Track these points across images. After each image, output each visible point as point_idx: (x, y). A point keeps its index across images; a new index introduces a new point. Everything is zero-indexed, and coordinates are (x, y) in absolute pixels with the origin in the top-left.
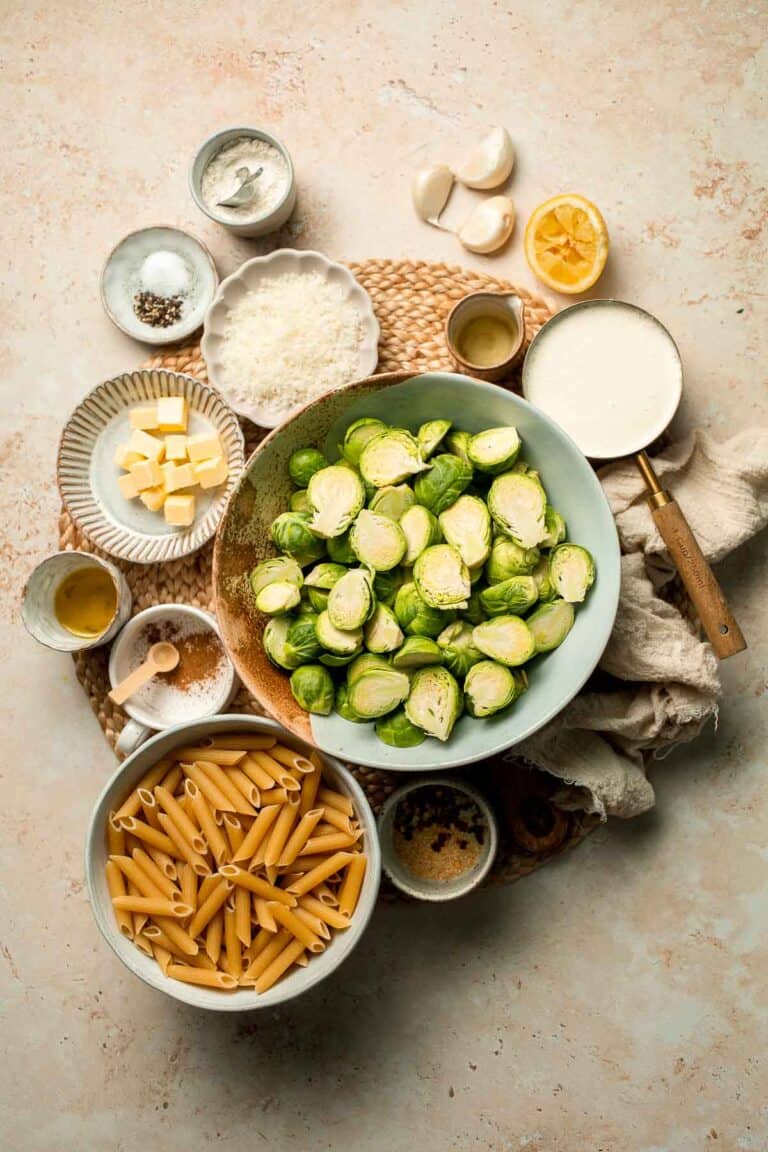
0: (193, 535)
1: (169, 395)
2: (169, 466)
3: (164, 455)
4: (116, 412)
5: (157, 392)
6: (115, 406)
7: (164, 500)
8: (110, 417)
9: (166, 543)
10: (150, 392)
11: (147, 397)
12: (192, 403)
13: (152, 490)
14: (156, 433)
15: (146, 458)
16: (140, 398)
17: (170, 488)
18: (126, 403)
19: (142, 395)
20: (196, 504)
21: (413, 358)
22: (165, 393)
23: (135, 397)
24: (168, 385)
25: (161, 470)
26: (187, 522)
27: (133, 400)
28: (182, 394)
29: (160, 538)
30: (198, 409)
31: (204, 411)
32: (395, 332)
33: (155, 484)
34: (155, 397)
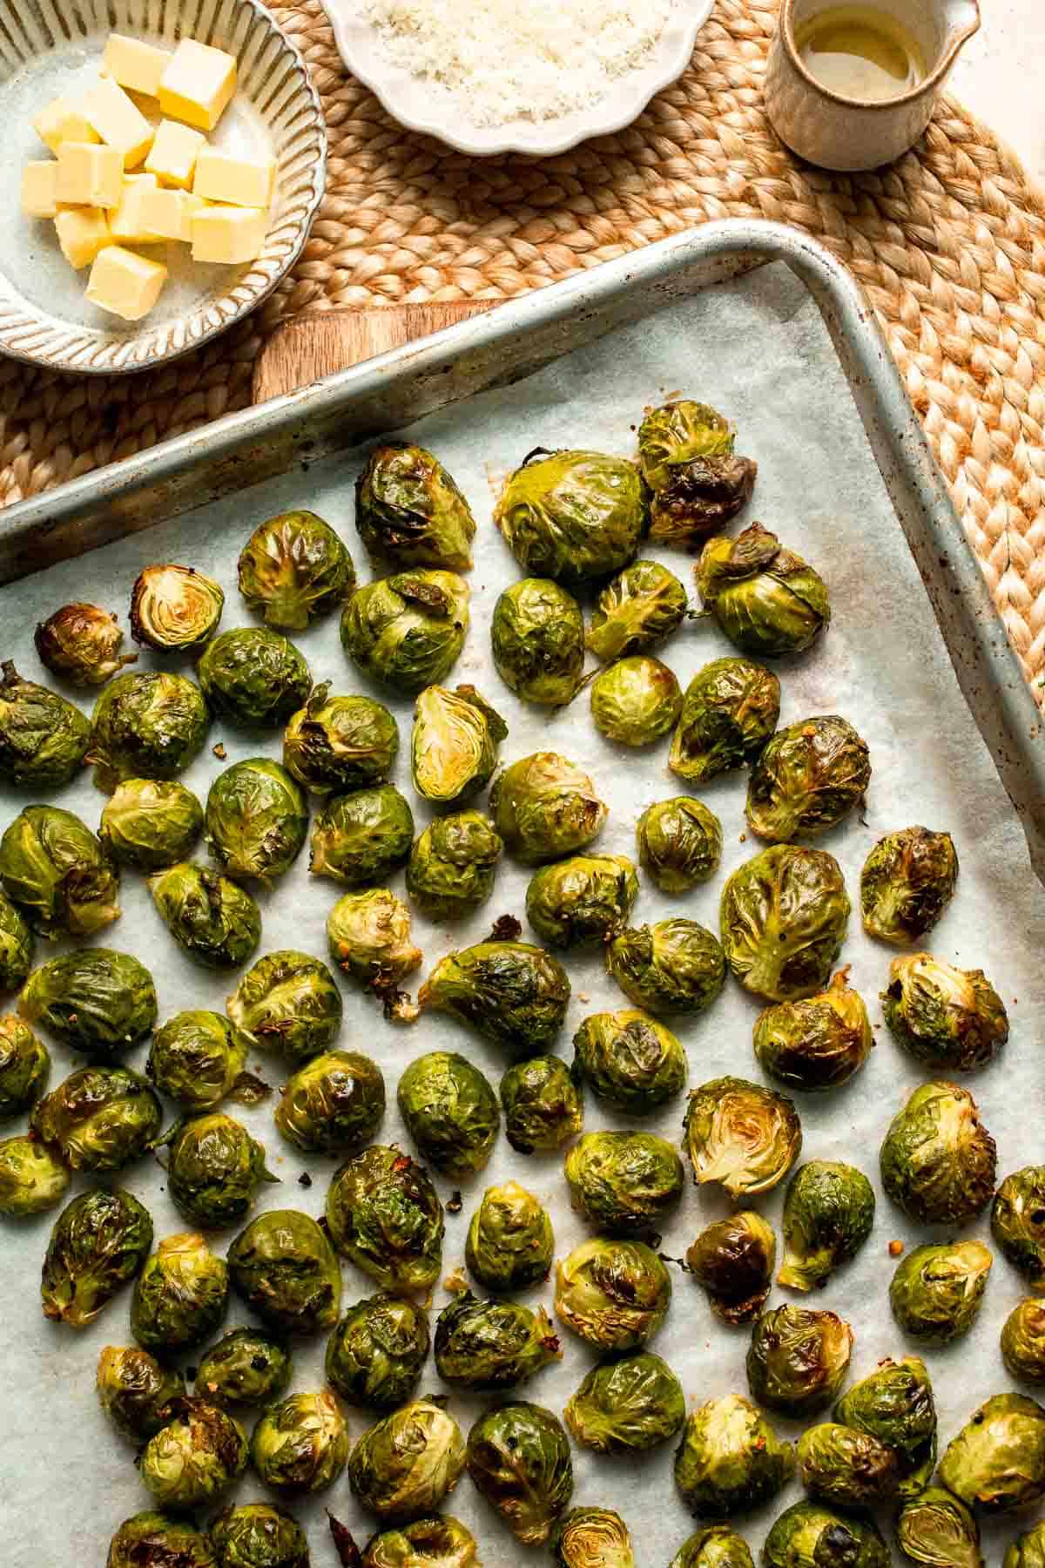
0: (129, 346)
1: (208, 42)
2: (146, 182)
3: (144, 160)
4: (83, 30)
5: (187, 28)
6: (87, 18)
7: (102, 245)
8: (68, 35)
9: (68, 339)
10: (170, 23)
11: (161, 30)
12: (247, 80)
13: (84, 209)
14: (148, 104)
15: (101, 142)
16: (146, 25)
17: (125, 227)
18: (113, 22)
19: (154, 21)
20: (165, 289)
21: (734, 199)
22: (203, 31)
23: (138, 17)
24: (215, 20)
25: (126, 182)
26: (131, 313)
27: (130, 21)
28: (237, 50)
29: (60, 325)
30: (254, 99)
31: (264, 110)
32: (722, 130)
33: (97, 201)
34: (177, 37)
